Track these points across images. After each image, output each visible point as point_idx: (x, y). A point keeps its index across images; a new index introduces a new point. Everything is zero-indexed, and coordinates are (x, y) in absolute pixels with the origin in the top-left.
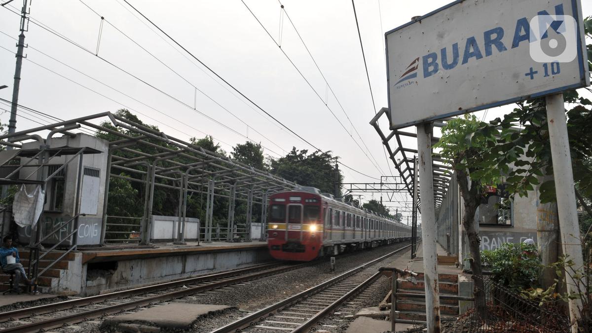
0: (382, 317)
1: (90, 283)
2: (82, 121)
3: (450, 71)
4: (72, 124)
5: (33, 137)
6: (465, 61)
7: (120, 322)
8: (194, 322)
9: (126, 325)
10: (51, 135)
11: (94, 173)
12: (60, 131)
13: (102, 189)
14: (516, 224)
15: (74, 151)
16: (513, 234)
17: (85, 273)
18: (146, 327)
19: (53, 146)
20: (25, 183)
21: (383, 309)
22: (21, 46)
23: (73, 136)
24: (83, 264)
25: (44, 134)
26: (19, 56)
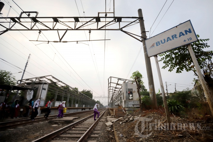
0: (112, 117)
1: (41, 114)
2: (44, 77)
3: (163, 44)
4: (41, 77)
5: (31, 80)
6: (167, 41)
7: (54, 121)
8: (73, 120)
9: (56, 121)
10: (36, 80)
11: (45, 89)
12: (38, 79)
13: (46, 93)
14: (134, 99)
15: (41, 84)
16: (133, 101)
17: (40, 112)
18: (61, 121)
19: (36, 82)
20: (30, 89)
21: (112, 116)
22: (27, 64)
23: (41, 81)
24: (40, 110)
25: (34, 80)
26: (26, 66)
